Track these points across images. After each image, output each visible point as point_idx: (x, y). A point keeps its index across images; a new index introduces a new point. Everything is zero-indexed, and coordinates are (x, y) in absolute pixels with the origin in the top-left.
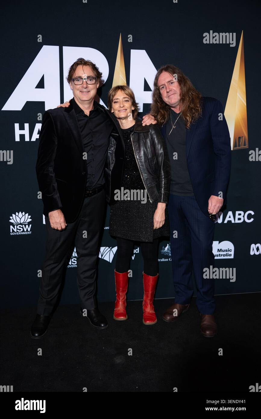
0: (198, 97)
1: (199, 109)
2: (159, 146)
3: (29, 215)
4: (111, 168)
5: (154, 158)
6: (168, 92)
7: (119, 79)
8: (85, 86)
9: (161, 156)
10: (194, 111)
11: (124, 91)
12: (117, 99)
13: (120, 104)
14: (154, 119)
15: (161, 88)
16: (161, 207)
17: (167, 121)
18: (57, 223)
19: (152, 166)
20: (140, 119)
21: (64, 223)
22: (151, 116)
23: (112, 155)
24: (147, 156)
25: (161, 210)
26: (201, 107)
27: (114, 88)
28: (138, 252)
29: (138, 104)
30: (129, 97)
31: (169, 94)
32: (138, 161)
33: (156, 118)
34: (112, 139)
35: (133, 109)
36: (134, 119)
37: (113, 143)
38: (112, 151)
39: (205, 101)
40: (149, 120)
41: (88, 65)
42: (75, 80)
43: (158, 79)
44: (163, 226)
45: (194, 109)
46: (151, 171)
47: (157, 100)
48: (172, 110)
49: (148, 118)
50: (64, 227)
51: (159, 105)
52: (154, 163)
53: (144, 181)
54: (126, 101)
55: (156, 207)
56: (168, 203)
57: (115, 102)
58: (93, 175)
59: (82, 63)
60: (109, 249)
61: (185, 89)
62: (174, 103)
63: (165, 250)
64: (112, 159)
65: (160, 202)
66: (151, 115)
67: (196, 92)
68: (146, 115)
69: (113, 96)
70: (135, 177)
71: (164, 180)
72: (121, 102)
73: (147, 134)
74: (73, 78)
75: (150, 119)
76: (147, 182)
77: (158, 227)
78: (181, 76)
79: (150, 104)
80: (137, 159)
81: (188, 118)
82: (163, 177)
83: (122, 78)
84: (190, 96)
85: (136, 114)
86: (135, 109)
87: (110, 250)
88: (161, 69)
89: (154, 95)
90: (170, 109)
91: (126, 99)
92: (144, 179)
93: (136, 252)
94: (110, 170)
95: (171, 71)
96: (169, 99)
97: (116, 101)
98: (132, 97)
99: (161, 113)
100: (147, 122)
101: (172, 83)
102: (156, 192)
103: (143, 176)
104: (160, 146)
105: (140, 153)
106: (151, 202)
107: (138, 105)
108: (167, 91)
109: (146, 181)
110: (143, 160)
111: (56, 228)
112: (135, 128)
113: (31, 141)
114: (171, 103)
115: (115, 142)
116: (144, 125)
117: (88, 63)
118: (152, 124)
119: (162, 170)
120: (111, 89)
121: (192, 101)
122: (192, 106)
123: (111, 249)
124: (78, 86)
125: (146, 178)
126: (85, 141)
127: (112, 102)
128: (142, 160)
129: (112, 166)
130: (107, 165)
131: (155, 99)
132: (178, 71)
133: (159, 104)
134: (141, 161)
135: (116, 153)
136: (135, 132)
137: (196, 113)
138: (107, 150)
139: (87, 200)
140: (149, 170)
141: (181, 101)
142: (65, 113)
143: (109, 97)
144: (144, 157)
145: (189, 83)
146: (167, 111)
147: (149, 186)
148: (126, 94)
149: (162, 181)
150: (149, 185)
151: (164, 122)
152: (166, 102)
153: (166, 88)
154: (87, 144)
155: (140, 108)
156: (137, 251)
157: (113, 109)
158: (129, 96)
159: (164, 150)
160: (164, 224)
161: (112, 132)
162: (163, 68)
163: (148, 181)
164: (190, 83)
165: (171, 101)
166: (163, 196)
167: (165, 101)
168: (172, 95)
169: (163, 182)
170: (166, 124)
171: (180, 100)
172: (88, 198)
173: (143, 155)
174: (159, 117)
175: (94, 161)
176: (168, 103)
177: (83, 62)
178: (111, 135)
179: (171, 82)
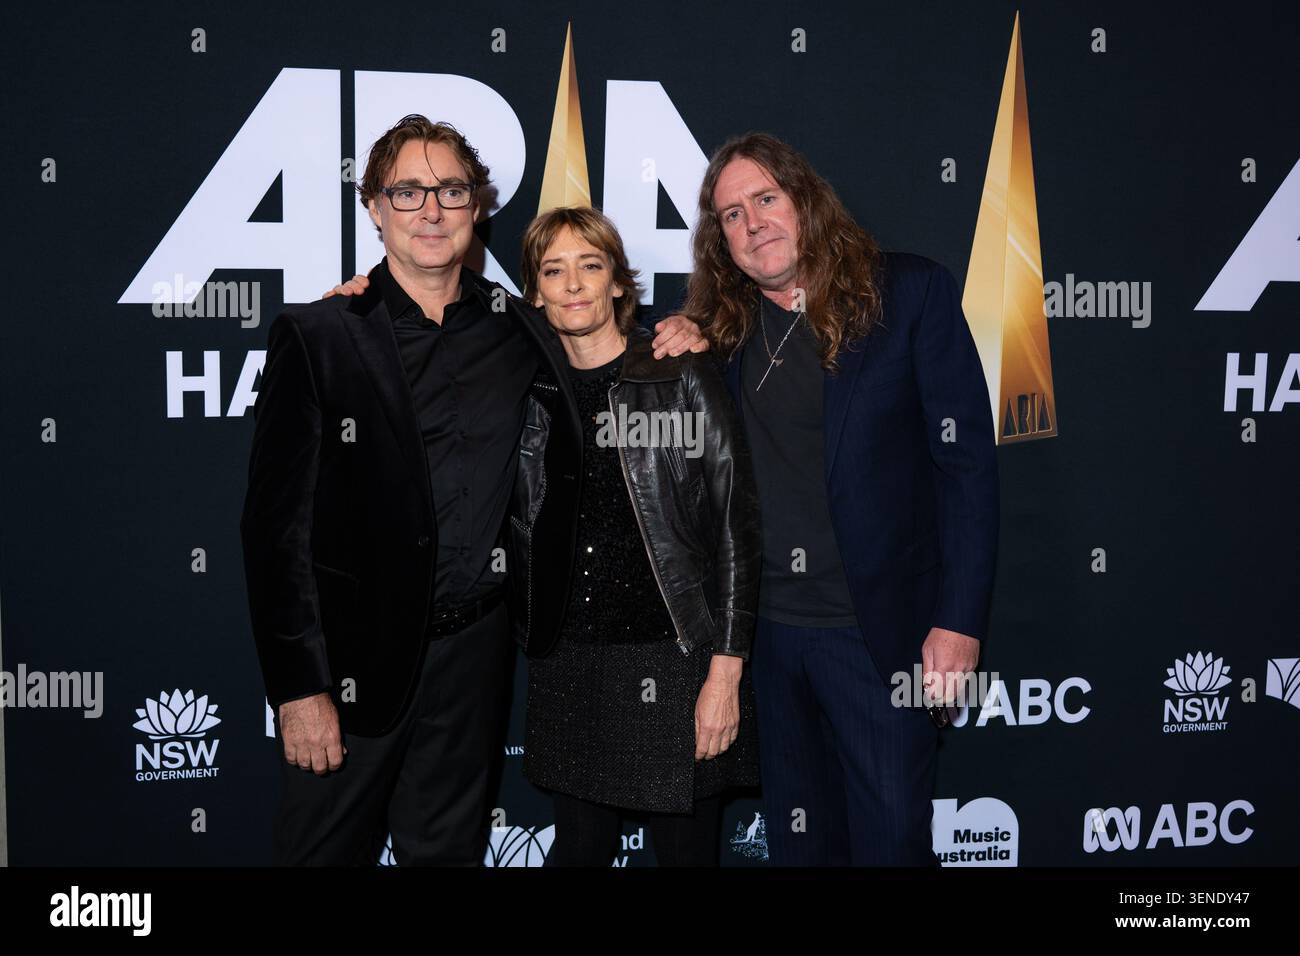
0: (867, 253)
1: (873, 295)
2: (715, 436)
3: (210, 703)
4: (533, 517)
5: (698, 483)
6: (754, 233)
7: (563, 186)
8: (433, 214)
9: (725, 472)
10: (851, 303)
11: (582, 229)
12: (556, 261)
13: (569, 278)
14: (699, 333)
15: (728, 218)
16: (725, 670)
17: (749, 340)
18: (313, 744)
19: (689, 514)
20: (645, 332)
21: (339, 747)
22: (687, 323)
23: (534, 467)
24: (672, 476)
25: (724, 683)
26: (878, 292)
27: (543, 217)
28: (641, 845)
29: (636, 273)
30: (602, 254)
31: (759, 240)
32: (635, 493)
33: (704, 326)
34: (534, 403)
35: (617, 293)
36: (623, 333)
37: (538, 420)
38: (536, 450)
39: (894, 266)
40: (678, 338)
41: (444, 138)
42: (393, 193)
43: (716, 183)
44: (730, 747)
45: (855, 298)
46: (686, 529)
47: (710, 258)
48: (767, 298)
49: (674, 330)
50: (335, 760)
51: (720, 280)
52: (698, 499)
53: (659, 570)
54: (591, 267)
55: (702, 673)
56: (750, 658)
57: (548, 273)
58: (462, 548)
59: (422, 132)
60: (526, 836)
61: (816, 223)
62: (774, 274)
63: (745, 836)
64: (535, 481)
65: (721, 652)
66: (688, 317)
67: (859, 234)
68: (667, 316)
69: (543, 249)
70: (626, 553)
71: (737, 566)
72: (572, 272)
73: (672, 390)
74: (387, 185)
75: (684, 335)
76: (667, 575)
77: (712, 752)
78: (802, 174)
79: (682, 277)
80: (632, 483)
81: (829, 330)
82: (733, 555)
83: (577, 184)
84: (837, 250)
85: (628, 312)
86: (624, 296)
87: (529, 840)
88: (725, 147)
89: (699, 242)
90: (758, 293)
91: (592, 261)
92: (657, 562)
93: (633, 847)
94: (528, 523)
95: (764, 155)
96: (756, 257)
97: (554, 266)
98: (612, 250)
99: (726, 308)
100: (670, 344)
101: (768, 200)
102: (705, 612)
103: (653, 550)
104: (719, 434)
105: (643, 463)
106: (685, 650)
107: (636, 280)
108: (748, 230)
109: (665, 568)
110: (655, 489)
111: (305, 765)
112: (624, 367)
113: (228, 415)
114: (764, 273)
115: (546, 415)
116: (658, 354)
117: (445, 133)
118: (689, 351)
119: (728, 528)
120: (535, 223)
121: (845, 266)
122: (845, 284)
123: (533, 835)
124: (408, 216)
125: (667, 556)
126: (427, 420)
127: (539, 269)
128: (649, 487)
129: (536, 509)
130: (516, 505)
131: (703, 256)
132: (789, 157)
133: (719, 273)
134: (648, 491)
135: (549, 456)
136: (623, 383)
137: (862, 309)
138: (517, 446)
139: (438, 649)
140: (677, 526)
141: (804, 267)
142: (352, 317)
143: (528, 253)
144: (660, 477)
145: (831, 198)
146: (746, 303)
147: (678, 589)
148: (591, 243)
149: (729, 570)
150: (676, 585)
151: (735, 343)
152: (745, 270)
153: (746, 217)
154: (436, 430)
155: (642, 288)
156: (636, 842)
157: (543, 295)
158: (601, 249)
159: (735, 451)
160: (735, 741)
161: (534, 381)
162: (736, 142)
163: (671, 571)
164: (836, 200)
165: (765, 265)
166: (730, 629)
167: (739, 264)
168: (769, 242)
169: (733, 573)
170: (743, 349)
171: (799, 264)
172: (446, 638)
173: (653, 470)
174: (716, 325)
175: (466, 494)
176: (751, 273)
177: (424, 130)
178: (531, 390)
179: (764, 198)
